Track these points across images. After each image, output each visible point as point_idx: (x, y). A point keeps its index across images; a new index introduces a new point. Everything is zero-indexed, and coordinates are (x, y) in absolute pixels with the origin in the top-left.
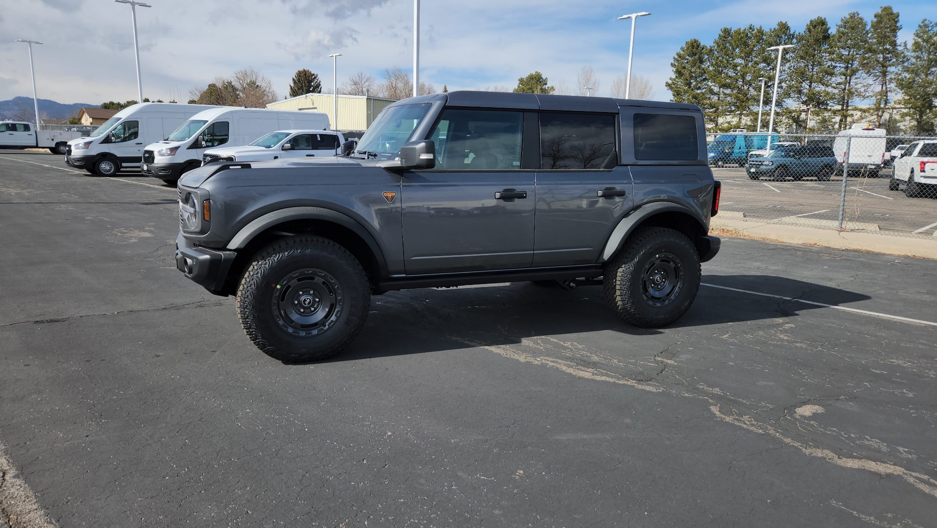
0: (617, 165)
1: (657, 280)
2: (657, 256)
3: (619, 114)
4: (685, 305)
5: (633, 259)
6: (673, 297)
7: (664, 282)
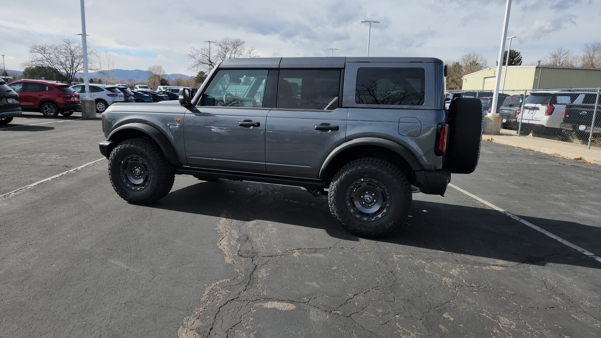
0: (339, 107)
1: (367, 199)
2: (362, 180)
3: (344, 68)
4: (390, 224)
5: (336, 180)
6: (380, 216)
7: (375, 203)
